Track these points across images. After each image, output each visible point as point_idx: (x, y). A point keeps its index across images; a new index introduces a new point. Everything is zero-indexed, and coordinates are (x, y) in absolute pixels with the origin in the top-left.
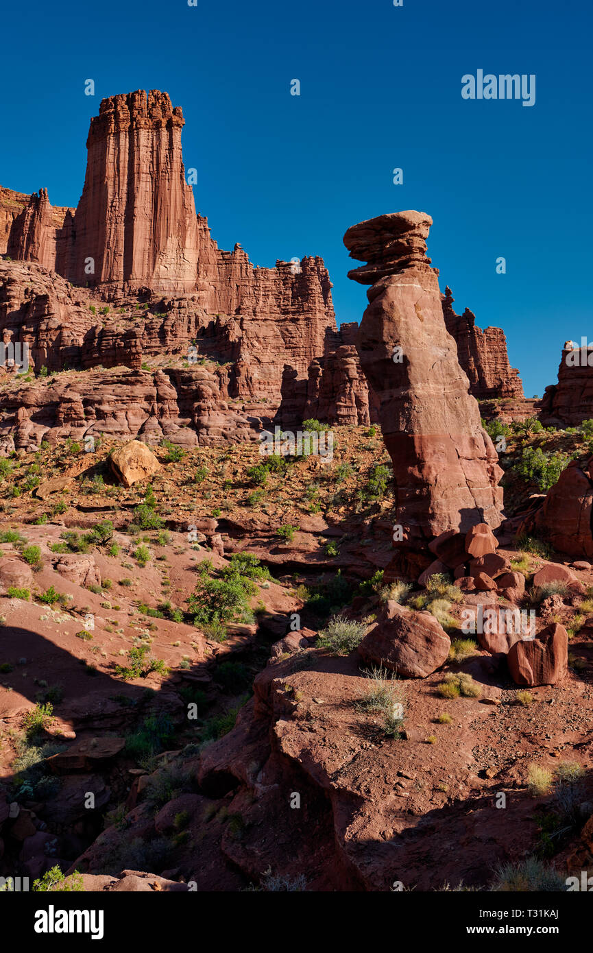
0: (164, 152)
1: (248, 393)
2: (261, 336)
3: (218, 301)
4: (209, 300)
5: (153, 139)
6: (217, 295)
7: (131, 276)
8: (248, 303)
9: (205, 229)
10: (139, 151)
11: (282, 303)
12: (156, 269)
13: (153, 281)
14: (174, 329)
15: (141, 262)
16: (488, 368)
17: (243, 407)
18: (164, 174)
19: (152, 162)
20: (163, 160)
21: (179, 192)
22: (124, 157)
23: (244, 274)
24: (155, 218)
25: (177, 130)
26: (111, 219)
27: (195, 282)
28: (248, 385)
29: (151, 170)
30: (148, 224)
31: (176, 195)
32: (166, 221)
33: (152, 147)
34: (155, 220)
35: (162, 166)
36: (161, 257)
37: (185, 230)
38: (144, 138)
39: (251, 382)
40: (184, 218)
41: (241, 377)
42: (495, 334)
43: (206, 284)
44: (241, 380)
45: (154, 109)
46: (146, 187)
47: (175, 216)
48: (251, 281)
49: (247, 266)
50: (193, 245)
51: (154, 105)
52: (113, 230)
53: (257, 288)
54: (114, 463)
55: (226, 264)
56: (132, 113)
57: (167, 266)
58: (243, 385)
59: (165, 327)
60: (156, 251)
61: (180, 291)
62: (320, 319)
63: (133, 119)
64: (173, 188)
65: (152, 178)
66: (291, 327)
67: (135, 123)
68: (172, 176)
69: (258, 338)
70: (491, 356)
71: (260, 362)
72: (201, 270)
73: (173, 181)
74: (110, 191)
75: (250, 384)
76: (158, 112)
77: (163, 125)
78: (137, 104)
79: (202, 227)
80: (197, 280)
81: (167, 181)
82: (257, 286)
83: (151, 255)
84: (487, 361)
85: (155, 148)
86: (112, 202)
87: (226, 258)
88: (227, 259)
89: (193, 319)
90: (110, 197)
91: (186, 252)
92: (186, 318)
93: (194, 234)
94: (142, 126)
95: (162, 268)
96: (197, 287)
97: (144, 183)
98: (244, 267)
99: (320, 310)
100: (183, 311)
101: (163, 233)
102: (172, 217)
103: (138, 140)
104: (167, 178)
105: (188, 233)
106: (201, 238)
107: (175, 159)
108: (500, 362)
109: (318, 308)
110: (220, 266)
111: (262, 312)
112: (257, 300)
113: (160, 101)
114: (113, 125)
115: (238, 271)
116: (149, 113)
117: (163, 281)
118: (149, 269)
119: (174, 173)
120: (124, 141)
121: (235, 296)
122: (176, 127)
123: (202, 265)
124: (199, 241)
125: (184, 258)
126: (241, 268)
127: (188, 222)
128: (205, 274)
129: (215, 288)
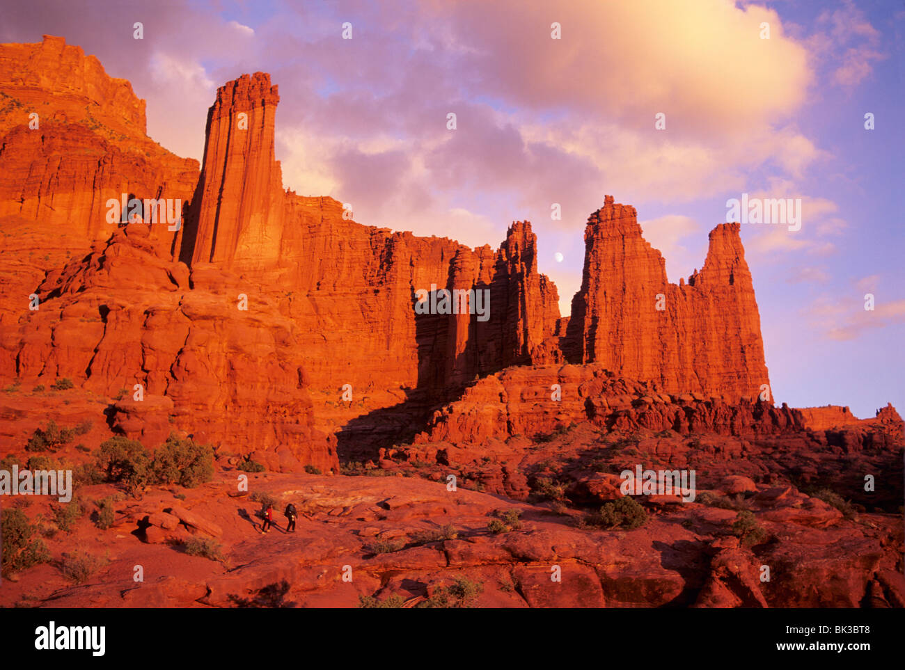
0: (257, 130)
2: (335, 311)
3: (300, 278)
4: (291, 277)
5: (248, 120)
6: (300, 271)
7: (213, 259)
8: (328, 276)
9: (292, 203)
10: (234, 133)
11: (368, 274)
12: (238, 249)
13: (235, 262)
15: (224, 244)
18: (254, 153)
19: (246, 142)
20: (255, 139)
22: (222, 141)
24: (242, 197)
25: (270, 107)
26: (206, 203)
27: (277, 259)
29: (244, 150)
30: (236, 204)
31: (263, 173)
32: (251, 199)
33: (248, 128)
34: (242, 200)
35: (254, 145)
36: (244, 237)
37: (269, 206)
40: (268, 195)
43: (289, 260)
45: (253, 91)
47: (260, 194)
50: (277, 220)
51: (253, 87)
53: (340, 260)
55: (311, 237)
56: (233, 98)
57: (249, 245)
60: (239, 230)
61: (260, 271)
62: (402, 289)
63: (233, 103)
64: (260, 165)
65: (244, 158)
66: (370, 299)
67: (233, 107)
68: (261, 154)
69: (332, 314)
72: (285, 246)
73: (262, 159)
74: (209, 175)
76: (256, 94)
77: (258, 105)
78: (239, 89)
79: (290, 202)
80: (280, 257)
81: (256, 160)
83: (235, 236)
85: (250, 128)
86: (209, 186)
90: (207, 182)
91: (269, 228)
93: (278, 210)
94: (239, 109)
95: (244, 247)
96: (279, 265)
97: (237, 164)
98: (329, 239)
99: (402, 280)
101: (247, 211)
102: (257, 195)
103: (235, 122)
104: (256, 156)
105: (272, 209)
106: (287, 213)
107: (265, 136)
109: (399, 276)
110: (305, 240)
111: (343, 285)
112: (340, 272)
113: (261, 82)
114: (217, 112)
115: (323, 244)
116: (248, 95)
117: (244, 262)
118: (231, 250)
120: (224, 125)
121: (317, 271)
122: (270, 105)
123: (286, 241)
124: (284, 216)
125: (266, 236)
126: (326, 240)
127: (272, 198)
128: (288, 250)
129: (299, 264)
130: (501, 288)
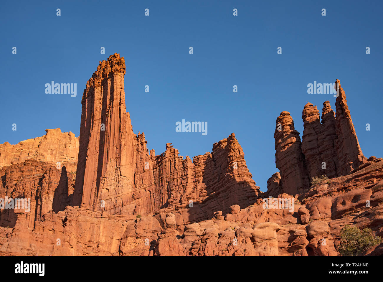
3: (153, 203)
4: (145, 204)
6: (152, 198)
9: (142, 143)
12: (100, 194)
13: (97, 205)
15: (89, 193)
20: (108, 103)
21: (117, 121)
23: (173, 169)
27: (132, 193)
31: (115, 125)
32: (107, 149)
35: (107, 108)
37: (121, 150)
38: (99, 93)
40: (121, 141)
43: (143, 191)
46: (97, 130)
47: (114, 142)
49: (175, 161)
50: (129, 160)
53: (185, 177)
55: (159, 166)
57: (108, 188)
64: (113, 121)
72: (138, 180)
73: (114, 115)
77: (108, 77)
79: (139, 143)
80: (134, 190)
81: (109, 117)
82: (185, 175)
87: (159, 160)
88: (160, 162)
91: (123, 169)
93: (130, 151)
94: (96, 86)
95: (104, 191)
96: (134, 197)
98: (173, 162)
101: (104, 161)
102: (111, 144)
104: (110, 115)
106: (138, 152)
110: (155, 170)
112: (185, 187)
115: (168, 168)
118: (95, 197)
119: (114, 109)
121: (166, 193)
122: (116, 74)
123: (138, 176)
124: (135, 154)
125: (121, 175)
126: (171, 164)
128: (141, 183)
129: (150, 192)
130: (329, 137)
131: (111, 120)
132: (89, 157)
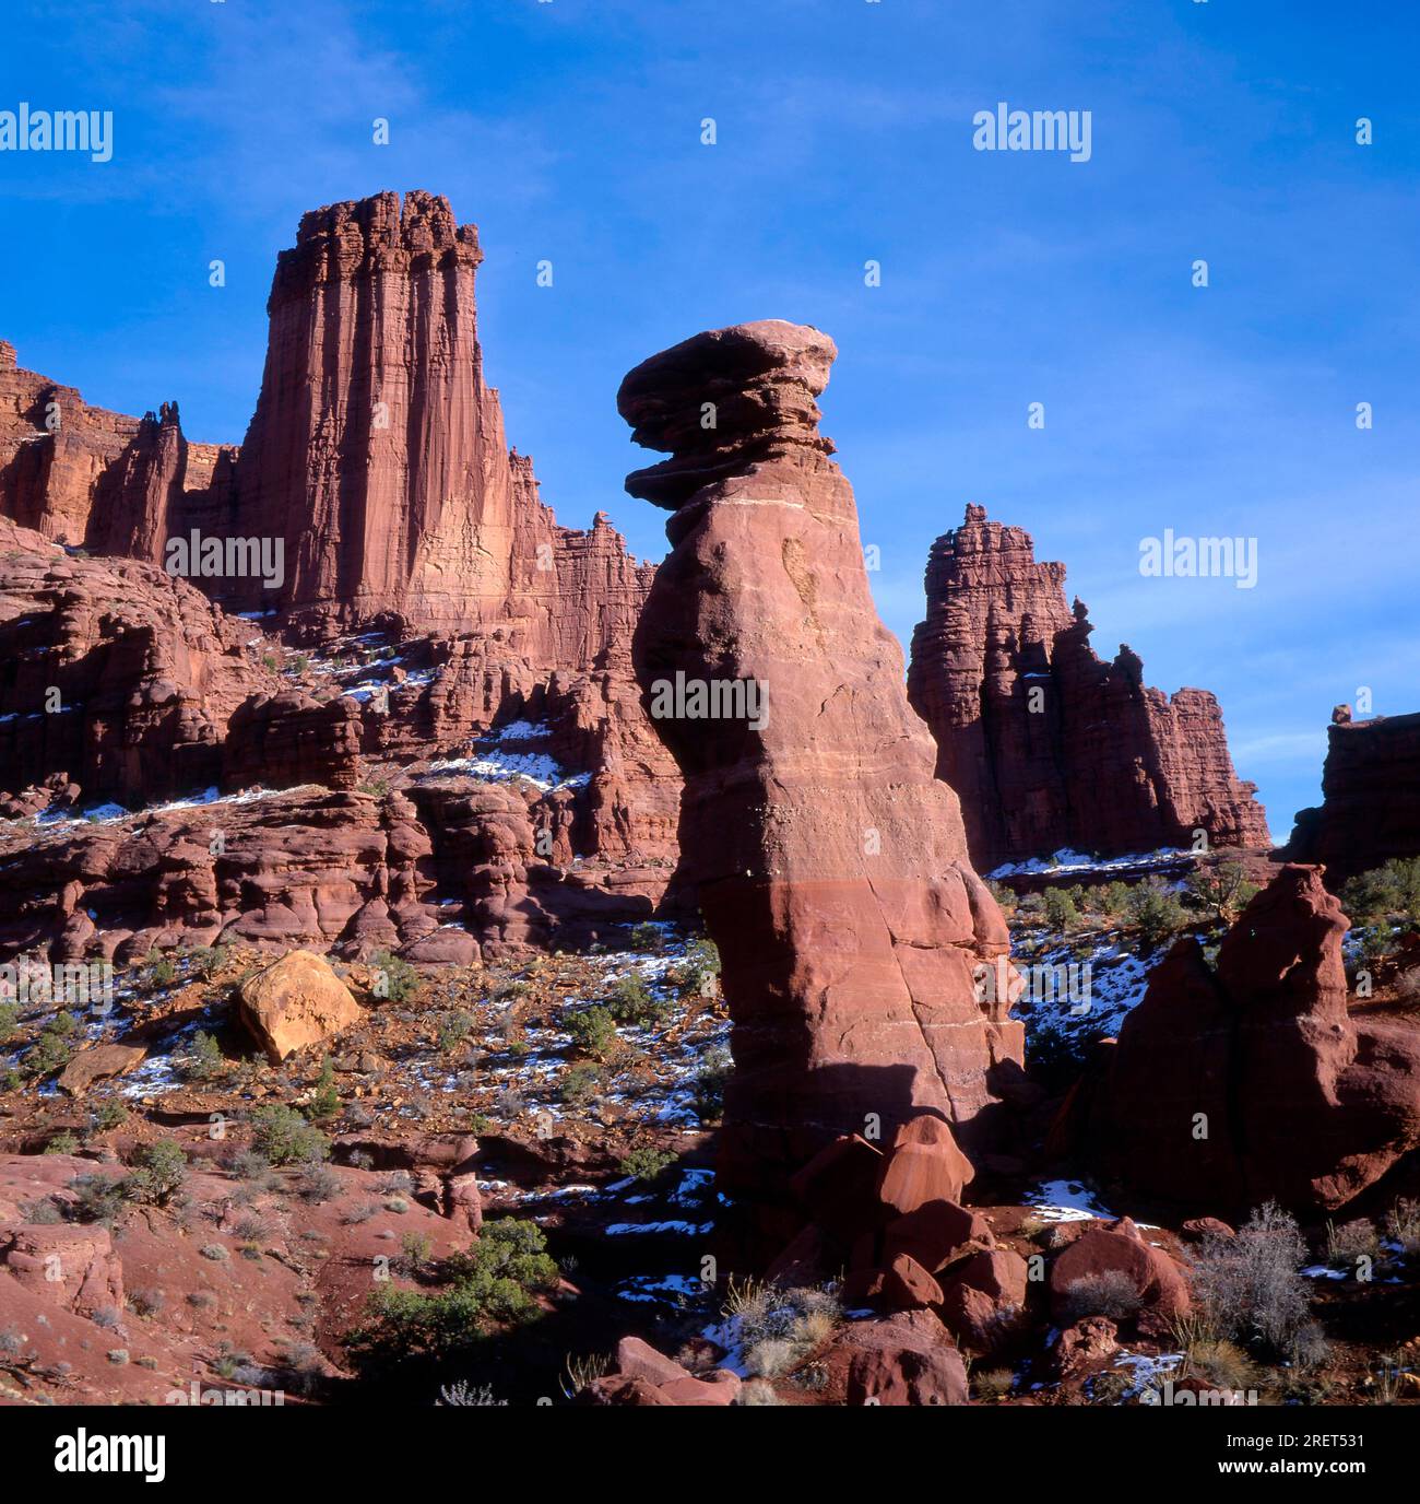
0: (436, 319)
1: (620, 845)
3: (557, 640)
4: (537, 637)
5: (412, 292)
6: (554, 626)
7: (360, 588)
8: (623, 642)
9: (526, 481)
10: (380, 318)
12: (416, 571)
13: (410, 597)
14: (453, 702)
15: (381, 558)
16: (1184, 781)
17: (607, 879)
18: (436, 366)
19: (410, 342)
20: (433, 336)
21: (470, 403)
22: (347, 331)
23: (615, 579)
25: (466, 271)
26: (318, 463)
27: (504, 599)
28: (619, 826)
29: (408, 358)
30: (400, 473)
31: (462, 409)
32: (439, 465)
33: (411, 310)
34: (414, 466)
35: (432, 349)
36: (429, 546)
37: (483, 485)
38: (395, 290)
39: (627, 820)
40: (481, 460)
41: (604, 808)
42: (1197, 704)
43: (530, 601)
44: (604, 815)
45: (416, 231)
46: (396, 395)
47: (460, 456)
48: (631, 596)
49: (621, 562)
50: (500, 517)
51: (415, 222)
52: (320, 489)
54: (246, 1005)
55: (575, 557)
56: (367, 241)
57: (442, 564)
58: (607, 828)
59: (433, 700)
60: (415, 531)
61: (469, 620)
63: (369, 252)
64: (456, 395)
65: (410, 375)
67: (373, 259)
68: (453, 370)
70: (1191, 754)
71: (652, 776)
72: (518, 573)
73: (457, 381)
74: (317, 404)
75: (625, 824)
76: (424, 238)
77: (435, 263)
78: (378, 222)
79: (522, 480)
80: (509, 594)
81: (442, 381)
83: (405, 542)
84: (1181, 766)
85: (416, 314)
86: (320, 427)
87: (575, 544)
88: (576, 548)
89: (497, 681)
90: (316, 418)
91: (484, 532)
92: (481, 680)
93: (502, 494)
94: (389, 266)
95: (430, 568)
96: (508, 610)
97: (392, 387)
98: (616, 564)
100: (473, 662)
101: (431, 493)
102: (453, 458)
103: (380, 296)
104: (443, 374)
105: (489, 492)
106: (519, 502)
107: (460, 333)
108: (1211, 766)
110: (561, 562)
113: (430, 214)
114: (325, 266)
115: (602, 573)
116: (404, 239)
117: (432, 598)
118: (400, 573)
119: (457, 364)
120: (348, 297)
121: (596, 630)
122: (464, 267)
123: (520, 562)
124: (513, 507)
125: (479, 546)
126: (609, 566)
127: (488, 469)
128: (527, 582)
129: (550, 611)
131: (449, 390)
132: (377, 463)
